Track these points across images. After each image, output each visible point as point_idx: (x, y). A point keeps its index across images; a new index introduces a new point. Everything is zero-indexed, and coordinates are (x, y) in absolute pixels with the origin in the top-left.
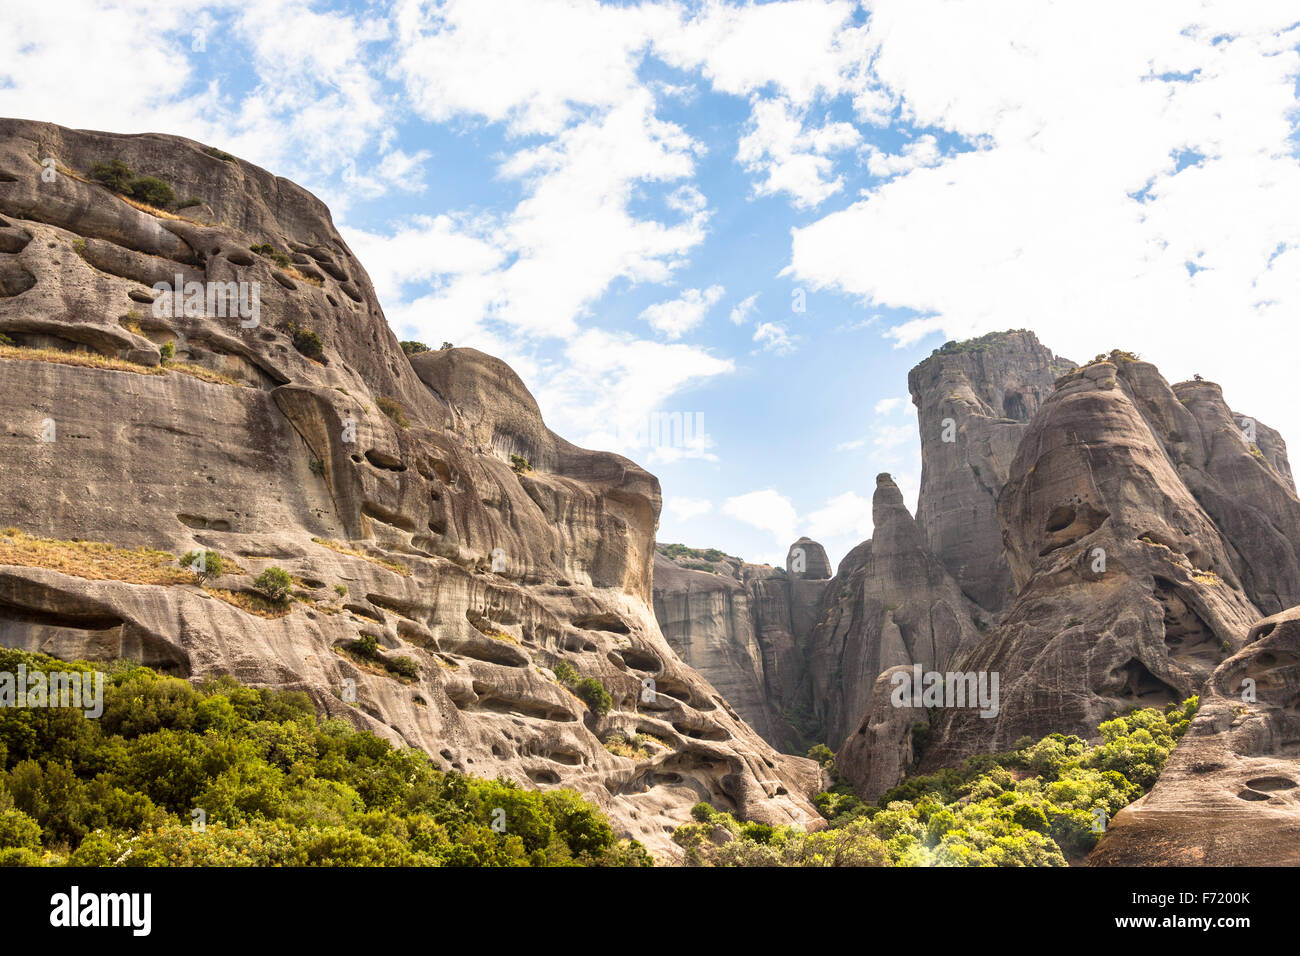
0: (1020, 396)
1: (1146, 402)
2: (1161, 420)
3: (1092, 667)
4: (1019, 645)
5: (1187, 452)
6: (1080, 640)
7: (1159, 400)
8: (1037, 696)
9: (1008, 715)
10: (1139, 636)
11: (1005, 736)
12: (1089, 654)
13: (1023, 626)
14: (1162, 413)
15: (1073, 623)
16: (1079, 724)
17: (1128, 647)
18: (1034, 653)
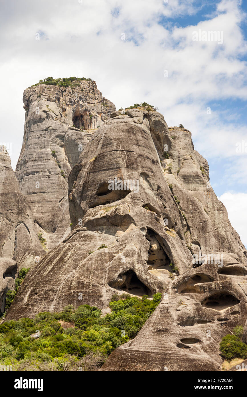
0: (82, 116)
1: (155, 134)
2: (161, 145)
3: (109, 271)
4: (73, 254)
5: (170, 164)
6: (105, 256)
7: (161, 134)
8: (79, 283)
9: (62, 292)
10: (135, 257)
11: (59, 303)
12: (108, 265)
13: (75, 245)
14: (162, 141)
15: (103, 247)
16: (98, 300)
17: (129, 263)
18: (80, 260)
